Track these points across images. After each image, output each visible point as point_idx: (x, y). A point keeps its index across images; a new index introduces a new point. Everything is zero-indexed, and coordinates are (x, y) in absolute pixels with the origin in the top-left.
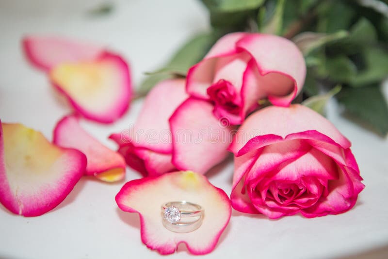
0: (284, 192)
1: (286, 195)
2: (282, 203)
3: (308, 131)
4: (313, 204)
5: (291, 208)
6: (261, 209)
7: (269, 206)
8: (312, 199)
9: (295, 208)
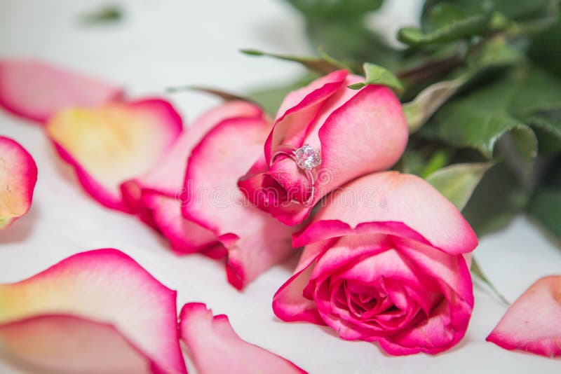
0: (361, 300)
1: (363, 304)
2: (359, 316)
3: (391, 222)
4: (400, 325)
5: (371, 327)
6: (329, 320)
7: (342, 317)
8: (398, 316)
9: (376, 328)
